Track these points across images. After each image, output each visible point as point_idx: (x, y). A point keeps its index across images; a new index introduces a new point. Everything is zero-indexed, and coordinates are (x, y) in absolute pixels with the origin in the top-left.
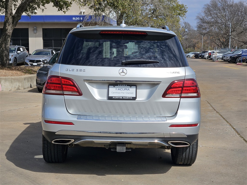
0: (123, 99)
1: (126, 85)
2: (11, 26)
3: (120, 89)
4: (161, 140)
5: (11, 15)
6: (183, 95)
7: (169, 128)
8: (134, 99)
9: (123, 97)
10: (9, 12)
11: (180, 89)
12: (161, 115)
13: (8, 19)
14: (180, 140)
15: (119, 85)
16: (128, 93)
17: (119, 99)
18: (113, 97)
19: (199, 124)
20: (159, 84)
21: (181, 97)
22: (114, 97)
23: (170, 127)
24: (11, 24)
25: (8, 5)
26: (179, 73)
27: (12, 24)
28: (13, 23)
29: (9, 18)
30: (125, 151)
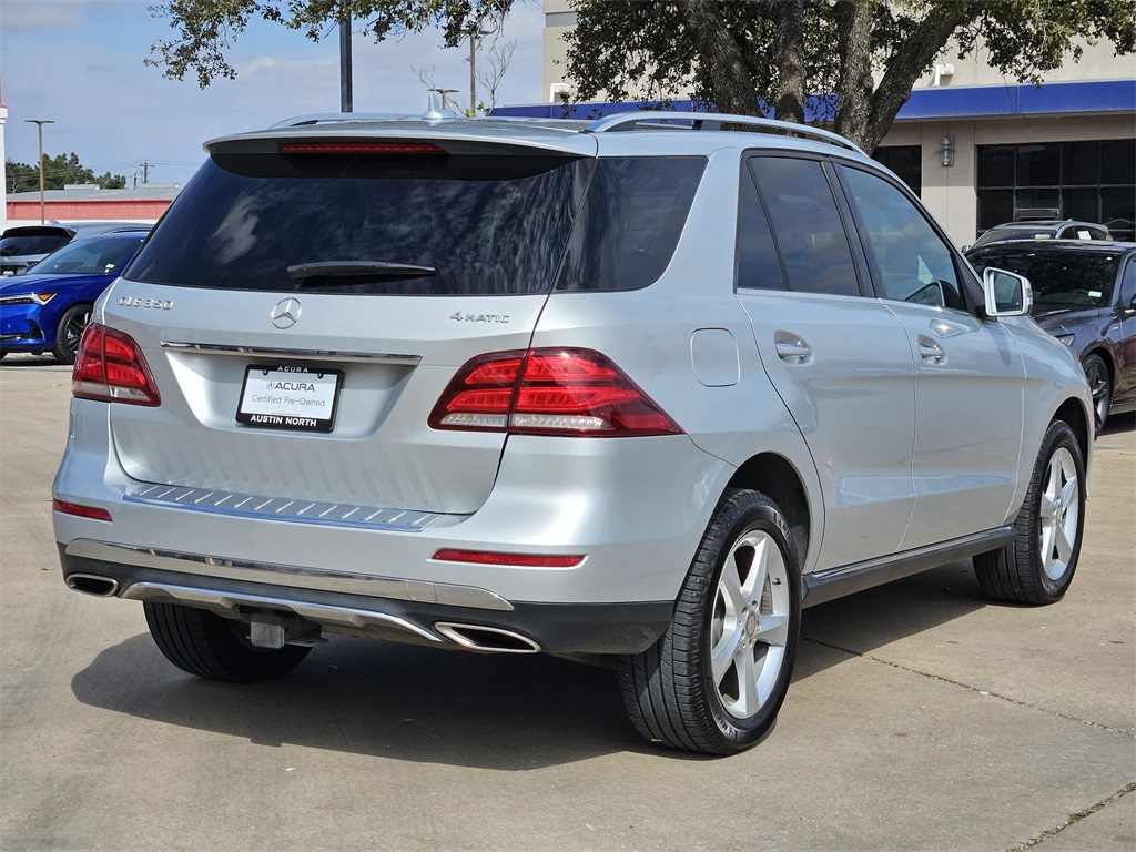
0: (284, 426)
1: (306, 370)
2: (863, 133)
3: (283, 384)
4: (404, 611)
5: (860, 83)
6: (519, 420)
7: (430, 560)
8: (325, 426)
9: (284, 418)
10: (853, 73)
11: (508, 392)
12: (426, 502)
13: (850, 105)
14: (480, 619)
15: (281, 368)
16: (308, 403)
17: (270, 425)
18: (252, 415)
19: (586, 558)
20: (414, 367)
21: (511, 430)
22: (256, 415)
23: (434, 558)
24: (865, 123)
25: (848, 39)
26: (506, 319)
27: (869, 123)
28: (872, 119)
29: (855, 99)
30: (279, 643)
